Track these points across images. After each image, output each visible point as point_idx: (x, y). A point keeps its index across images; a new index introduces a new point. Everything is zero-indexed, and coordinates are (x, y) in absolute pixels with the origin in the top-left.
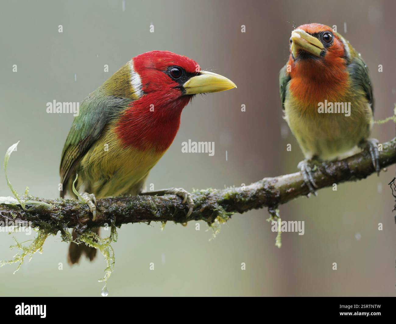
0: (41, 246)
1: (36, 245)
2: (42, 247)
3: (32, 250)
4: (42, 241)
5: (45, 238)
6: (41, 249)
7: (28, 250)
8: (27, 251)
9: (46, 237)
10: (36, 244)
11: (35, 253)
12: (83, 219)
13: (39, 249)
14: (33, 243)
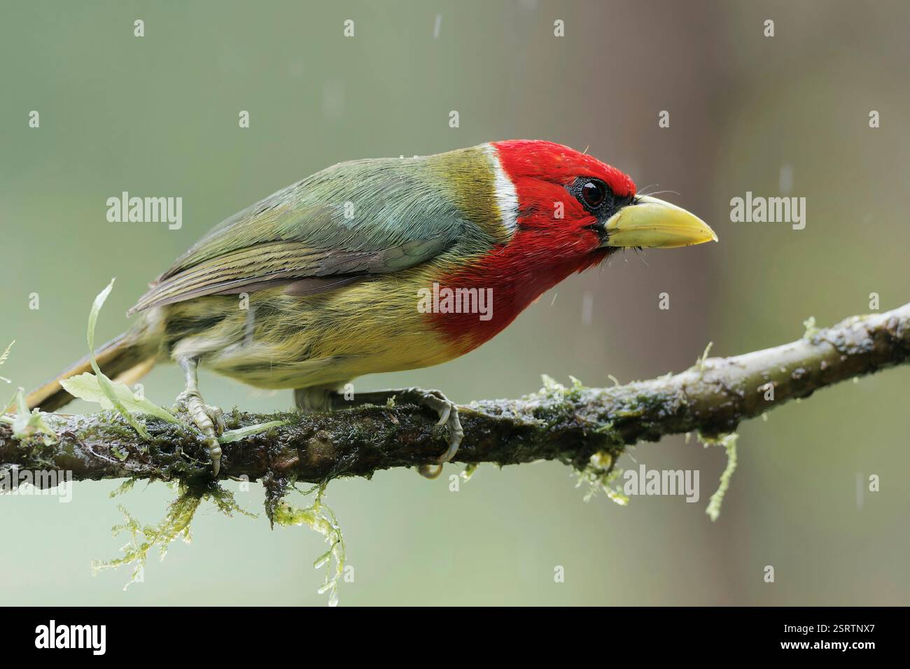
0: (186, 525)
1: (175, 522)
2: (188, 526)
3: (164, 534)
4: (189, 513)
5: (196, 506)
6: (187, 532)
7: (156, 534)
8: (153, 537)
9: (198, 502)
10: (173, 519)
11: (172, 540)
12: (284, 461)
13: (183, 531)
14: (168, 517)
